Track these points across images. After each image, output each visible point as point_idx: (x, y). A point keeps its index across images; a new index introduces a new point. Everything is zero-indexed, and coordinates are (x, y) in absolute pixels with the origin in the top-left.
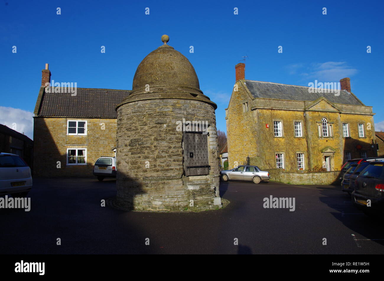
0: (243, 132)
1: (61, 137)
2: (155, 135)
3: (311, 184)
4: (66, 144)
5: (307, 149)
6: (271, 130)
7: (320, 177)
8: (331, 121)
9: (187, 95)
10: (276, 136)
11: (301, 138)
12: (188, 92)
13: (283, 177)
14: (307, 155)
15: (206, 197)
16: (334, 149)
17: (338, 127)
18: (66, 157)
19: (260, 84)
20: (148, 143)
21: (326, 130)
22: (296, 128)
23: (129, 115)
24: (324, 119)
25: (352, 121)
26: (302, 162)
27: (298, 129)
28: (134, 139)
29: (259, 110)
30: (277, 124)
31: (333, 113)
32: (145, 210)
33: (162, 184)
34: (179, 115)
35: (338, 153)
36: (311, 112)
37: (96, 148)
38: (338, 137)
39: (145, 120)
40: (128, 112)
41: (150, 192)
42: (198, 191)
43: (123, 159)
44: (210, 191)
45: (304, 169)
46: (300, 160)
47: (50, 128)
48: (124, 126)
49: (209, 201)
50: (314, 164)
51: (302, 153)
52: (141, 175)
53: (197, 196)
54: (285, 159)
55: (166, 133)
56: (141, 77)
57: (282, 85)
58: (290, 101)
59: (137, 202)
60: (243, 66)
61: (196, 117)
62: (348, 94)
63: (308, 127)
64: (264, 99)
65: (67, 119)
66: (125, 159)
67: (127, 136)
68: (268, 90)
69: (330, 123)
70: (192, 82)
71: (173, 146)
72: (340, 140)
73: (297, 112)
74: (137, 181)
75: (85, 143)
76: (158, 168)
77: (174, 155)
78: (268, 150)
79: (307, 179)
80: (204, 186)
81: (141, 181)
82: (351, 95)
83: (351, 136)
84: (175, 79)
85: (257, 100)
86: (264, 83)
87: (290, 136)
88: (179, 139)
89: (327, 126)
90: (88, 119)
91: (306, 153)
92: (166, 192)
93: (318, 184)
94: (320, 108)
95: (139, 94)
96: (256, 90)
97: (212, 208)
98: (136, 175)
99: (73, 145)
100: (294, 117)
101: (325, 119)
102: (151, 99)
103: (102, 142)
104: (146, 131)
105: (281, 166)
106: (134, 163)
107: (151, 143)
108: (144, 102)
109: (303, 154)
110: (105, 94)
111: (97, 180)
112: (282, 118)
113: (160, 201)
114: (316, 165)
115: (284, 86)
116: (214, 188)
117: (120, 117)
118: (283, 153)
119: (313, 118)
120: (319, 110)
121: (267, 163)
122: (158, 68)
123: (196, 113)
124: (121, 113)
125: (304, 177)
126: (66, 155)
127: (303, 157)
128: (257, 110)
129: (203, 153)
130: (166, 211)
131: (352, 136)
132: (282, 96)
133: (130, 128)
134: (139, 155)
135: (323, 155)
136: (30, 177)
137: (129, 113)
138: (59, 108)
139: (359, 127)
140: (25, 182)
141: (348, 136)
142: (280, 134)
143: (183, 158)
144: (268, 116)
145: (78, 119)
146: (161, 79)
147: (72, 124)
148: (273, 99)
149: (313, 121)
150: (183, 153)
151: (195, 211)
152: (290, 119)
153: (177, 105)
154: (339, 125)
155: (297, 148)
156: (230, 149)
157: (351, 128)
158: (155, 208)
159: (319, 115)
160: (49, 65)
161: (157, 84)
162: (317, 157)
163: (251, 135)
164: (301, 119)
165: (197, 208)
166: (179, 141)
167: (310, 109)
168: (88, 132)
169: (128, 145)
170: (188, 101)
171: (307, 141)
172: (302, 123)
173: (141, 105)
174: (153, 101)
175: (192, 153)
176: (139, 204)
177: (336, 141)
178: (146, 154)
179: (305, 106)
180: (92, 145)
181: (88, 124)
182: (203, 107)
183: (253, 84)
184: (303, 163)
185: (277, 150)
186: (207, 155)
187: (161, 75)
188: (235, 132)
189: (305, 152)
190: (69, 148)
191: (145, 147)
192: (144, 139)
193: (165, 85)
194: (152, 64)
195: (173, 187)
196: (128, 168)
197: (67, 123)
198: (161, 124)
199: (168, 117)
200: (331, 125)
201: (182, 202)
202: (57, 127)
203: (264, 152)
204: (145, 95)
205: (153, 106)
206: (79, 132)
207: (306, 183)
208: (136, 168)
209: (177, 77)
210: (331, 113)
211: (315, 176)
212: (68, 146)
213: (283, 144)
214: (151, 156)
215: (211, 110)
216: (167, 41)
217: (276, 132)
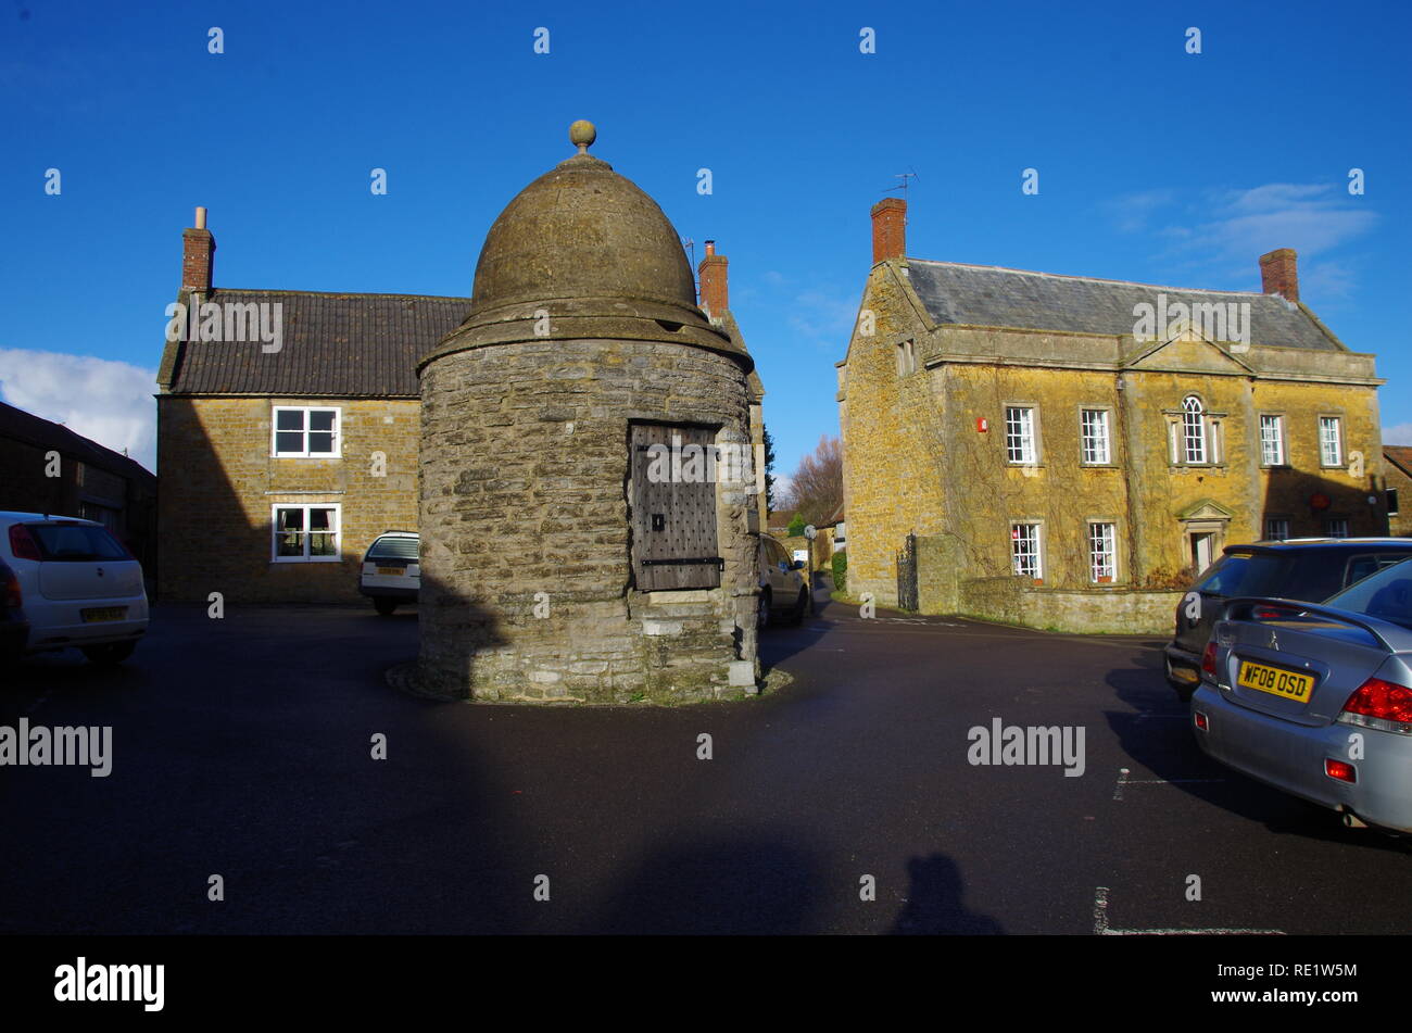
0: (897, 445)
1: (250, 465)
2: (539, 456)
3: (1130, 633)
4: (271, 488)
5: (1125, 507)
6: (997, 440)
7: (1165, 607)
8: (1218, 406)
9: (643, 325)
10: (1015, 461)
11: (1106, 467)
12: (649, 316)
13: (1031, 606)
14: (1126, 530)
15: (703, 661)
16: (1226, 509)
17: (1243, 429)
18: (270, 534)
19: (960, 274)
20: (516, 483)
21: (1198, 441)
22: (1086, 434)
23: (455, 392)
24: (1193, 402)
25: (1296, 407)
26: (1107, 553)
27: (1097, 437)
28: (472, 472)
29: (951, 368)
30: (1017, 417)
31: (1226, 379)
32: (506, 698)
33: (561, 615)
34: (614, 392)
35: (1242, 523)
36: (1143, 375)
37: (373, 503)
38: (1241, 465)
39: (505, 407)
40: (452, 381)
41: (523, 640)
42: (677, 640)
43: (436, 536)
44: (720, 641)
45: (1114, 580)
46: (1100, 548)
47: (214, 433)
48: (439, 429)
49: (712, 672)
50: (1152, 561)
51: (1107, 521)
52: (491, 588)
53: (673, 655)
54: (1046, 541)
55: (574, 450)
56: (496, 267)
57: (1042, 275)
58: (1065, 335)
59: (479, 674)
60: (900, 208)
61: (673, 397)
62: (1286, 308)
63: (1131, 428)
64: (972, 329)
65: (274, 401)
66: (443, 537)
67: (451, 462)
68: (988, 295)
69: (1213, 415)
70: (666, 281)
71: (595, 493)
72: (1249, 476)
73: (1090, 373)
74: (481, 606)
75: (336, 487)
76: (547, 564)
77: (597, 523)
78: (985, 512)
79: (1118, 615)
80: (698, 625)
81: (493, 607)
82: (1301, 313)
83: (1291, 462)
84: (606, 272)
85: (946, 332)
86: (975, 269)
87: (1067, 462)
88: (617, 471)
89: (1202, 425)
90: (345, 403)
91: (1122, 521)
92: (571, 640)
93: (1156, 632)
94: (1176, 359)
95: (487, 322)
96: (946, 296)
97: (722, 696)
98: (477, 587)
99: (295, 491)
100: (1079, 392)
101: (1197, 401)
102: (525, 341)
103: (395, 481)
104: (510, 444)
105: (1029, 569)
106: (470, 547)
107: (524, 484)
108: (502, 350)
109: (1112, 527)
110: (404, 312)
111: (375, 613)
112: (1035, 397)
113: (552, 671)
114: (1157, 562)
115: (1050, 280)
116: (732, 630)
117: (428, 397)
118: (1038, 521)
119: (1150, 395)
120: (1172, 368)
121: (981, 556)
122: (551, 235)
123: (673, 383)
124: (431, 385)
125: (1104, 608)
126: (270, 526)
127: (1112, 539)
128: (945, 367)
129: (698, 515)
130: (573, 701)
131: (1296, 462)
132: (1040, 318)
133: (460, 436)
134: (485, 523)
135: (1185, 531)
136: (140, 593)
137: (457, 386)
138: (245, 363)
139: (1323, 430)
140: (126, 608)
141: (1280, 462)
142: (1030, 454)
143: (631, 532)
144: (984, 388)
145: (311, 402)
146: (562, 274)
147: (290, 420)
148: (1005, 326)
149: (1151, 408)
150: (629, 515)
151: (665, 703)
152: (1065, 400)
153: (611, 359)
154: (1246, 422)
155: (1090, 503)
156: (853, 507)
157: (1292, 433)
158: (539, 693)
159: (1174, 386)
160: (206, 211)
161: (550, 290)
162: (1163, 536)
163: (923, 457)
164: (1106, 398)
165: (672, 692)
166: (615, 475)
167: (1141, 365)
168: (346, 446)
169: (453, 489)
170: (648, 347)
171: (1127, 481)
172: (1109, 417)
173: (495, 361)
174: (531, 347)
175: (661, 517)
176: (486, 679)
177: (1233, 477)
178: (509, 519)
179: (1121, 353)
180: (358, 492)
181: (345, 418)
182: (699, 363)
183: (936, 274)
184: (1113, 558)
185: (1018, 511)
186: (712, 523)
187: (563, 259)
188: (871, 447)
189: (1118, 521)
190: (281, 504)
191: (504, 496)
192: (504, 471)
193: (574, 293)
194: (534, 222)
195: (595, 627)
196: (452, 563)
197: (270, 415)
198: (557, 421)
199: (579, 400)
200: (1216, 423)
201: (625, 676)
202: (236, 430)
203: (969, 517)
204: (509, 327)
205: (533, 364)
206: (313, 448)
207: (1114, 627)
208: (478, 563)
209: (614, 265)
210: (1219, 378)
211: (1145, 602)
212: (277, 497)
213: (1038, 491)
214: (526, 524)
215: (727, 375)
216: (590, 143)
217: (1014, 448)
